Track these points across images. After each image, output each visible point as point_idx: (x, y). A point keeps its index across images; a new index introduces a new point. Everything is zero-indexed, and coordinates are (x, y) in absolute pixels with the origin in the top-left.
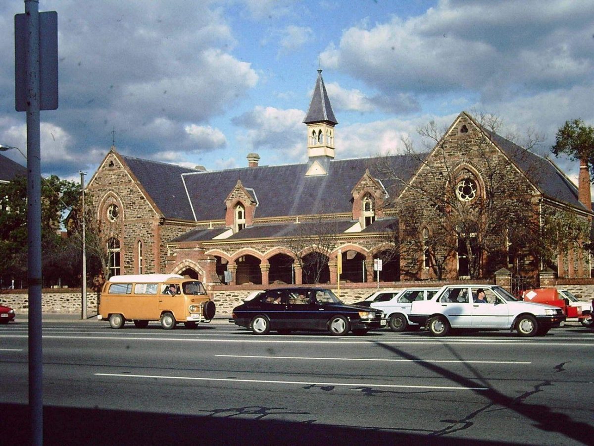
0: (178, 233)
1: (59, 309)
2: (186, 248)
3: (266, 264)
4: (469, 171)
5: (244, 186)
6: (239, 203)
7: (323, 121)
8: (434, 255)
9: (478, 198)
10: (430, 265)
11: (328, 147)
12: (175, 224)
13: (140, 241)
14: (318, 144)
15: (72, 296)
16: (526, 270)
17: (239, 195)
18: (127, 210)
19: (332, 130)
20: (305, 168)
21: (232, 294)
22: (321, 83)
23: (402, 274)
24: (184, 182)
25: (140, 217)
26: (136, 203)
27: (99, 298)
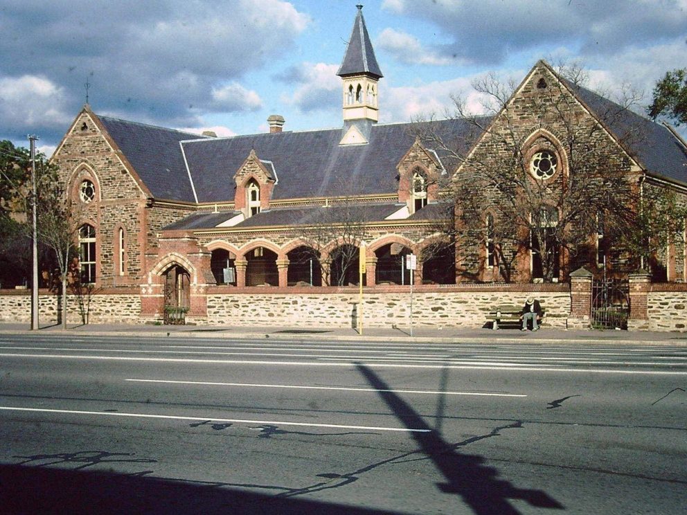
0: (173, 218)
1: (8, 317)
2: (172, 238)
3: (284, 260)
4: (548, 140)
5: (259, 158)
6: (252, 180)
7: (362, 73)
8: (500, 250)
9: (558, 176)
10: (495, 263)
11: (369, 107)
12: (168, 207)
13: (121, 228)
14: (357, 103)
15: (25, 300)
16: (622, 272)
17: (252, 169)
18: (104, 187)
19: (375, 85)
20: (338, 134)
21: (230, 299)
22: (361, 22)
23: (459, 275)
24: (183, 151)
25: (122, 197)
26: (116, 178)
27: (59, 303)
